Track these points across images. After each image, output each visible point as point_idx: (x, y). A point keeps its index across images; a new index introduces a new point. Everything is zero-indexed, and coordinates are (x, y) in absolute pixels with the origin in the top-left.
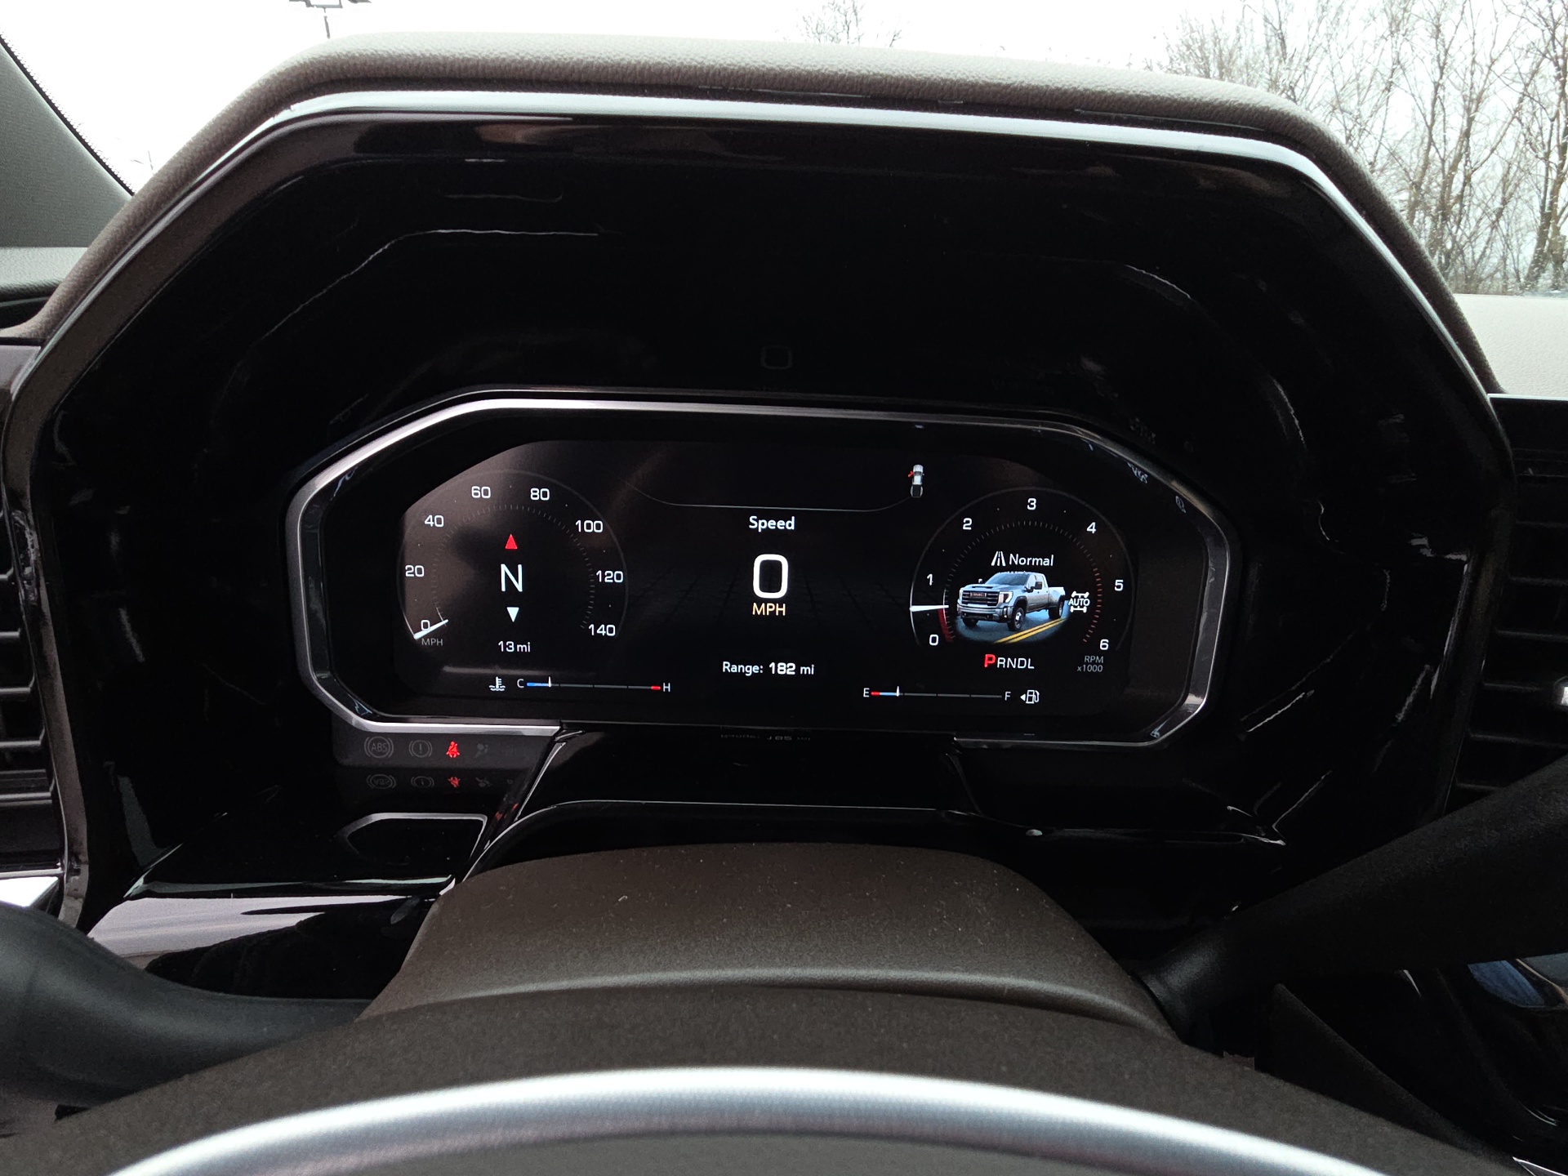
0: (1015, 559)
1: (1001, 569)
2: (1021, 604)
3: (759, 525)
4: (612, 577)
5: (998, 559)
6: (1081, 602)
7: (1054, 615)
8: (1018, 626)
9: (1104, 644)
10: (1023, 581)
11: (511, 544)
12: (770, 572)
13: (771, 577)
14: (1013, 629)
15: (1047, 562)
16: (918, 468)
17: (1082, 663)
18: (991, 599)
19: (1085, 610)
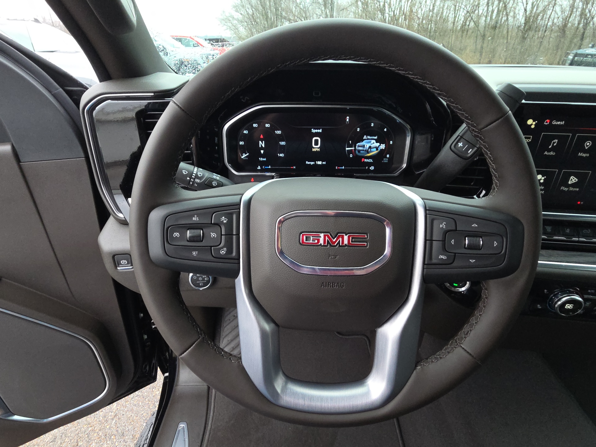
0: (369, 137)
1: (365, 139)
2: (370, 147)
3: (314, 131)
4: (283, 143)
5: (365, 137)
6: (383, 146)
7: (377, 149)
8: (369, 152)
9: (388, 156)
10: (370, 142)
11: (262, 137)
12: (316, 141)
13: (316, 143)
14: (368, 153)
15: (376, 138)
16: (348, 117)
17: (383, 160)
18: (364, 146)
19: (384, 148)
